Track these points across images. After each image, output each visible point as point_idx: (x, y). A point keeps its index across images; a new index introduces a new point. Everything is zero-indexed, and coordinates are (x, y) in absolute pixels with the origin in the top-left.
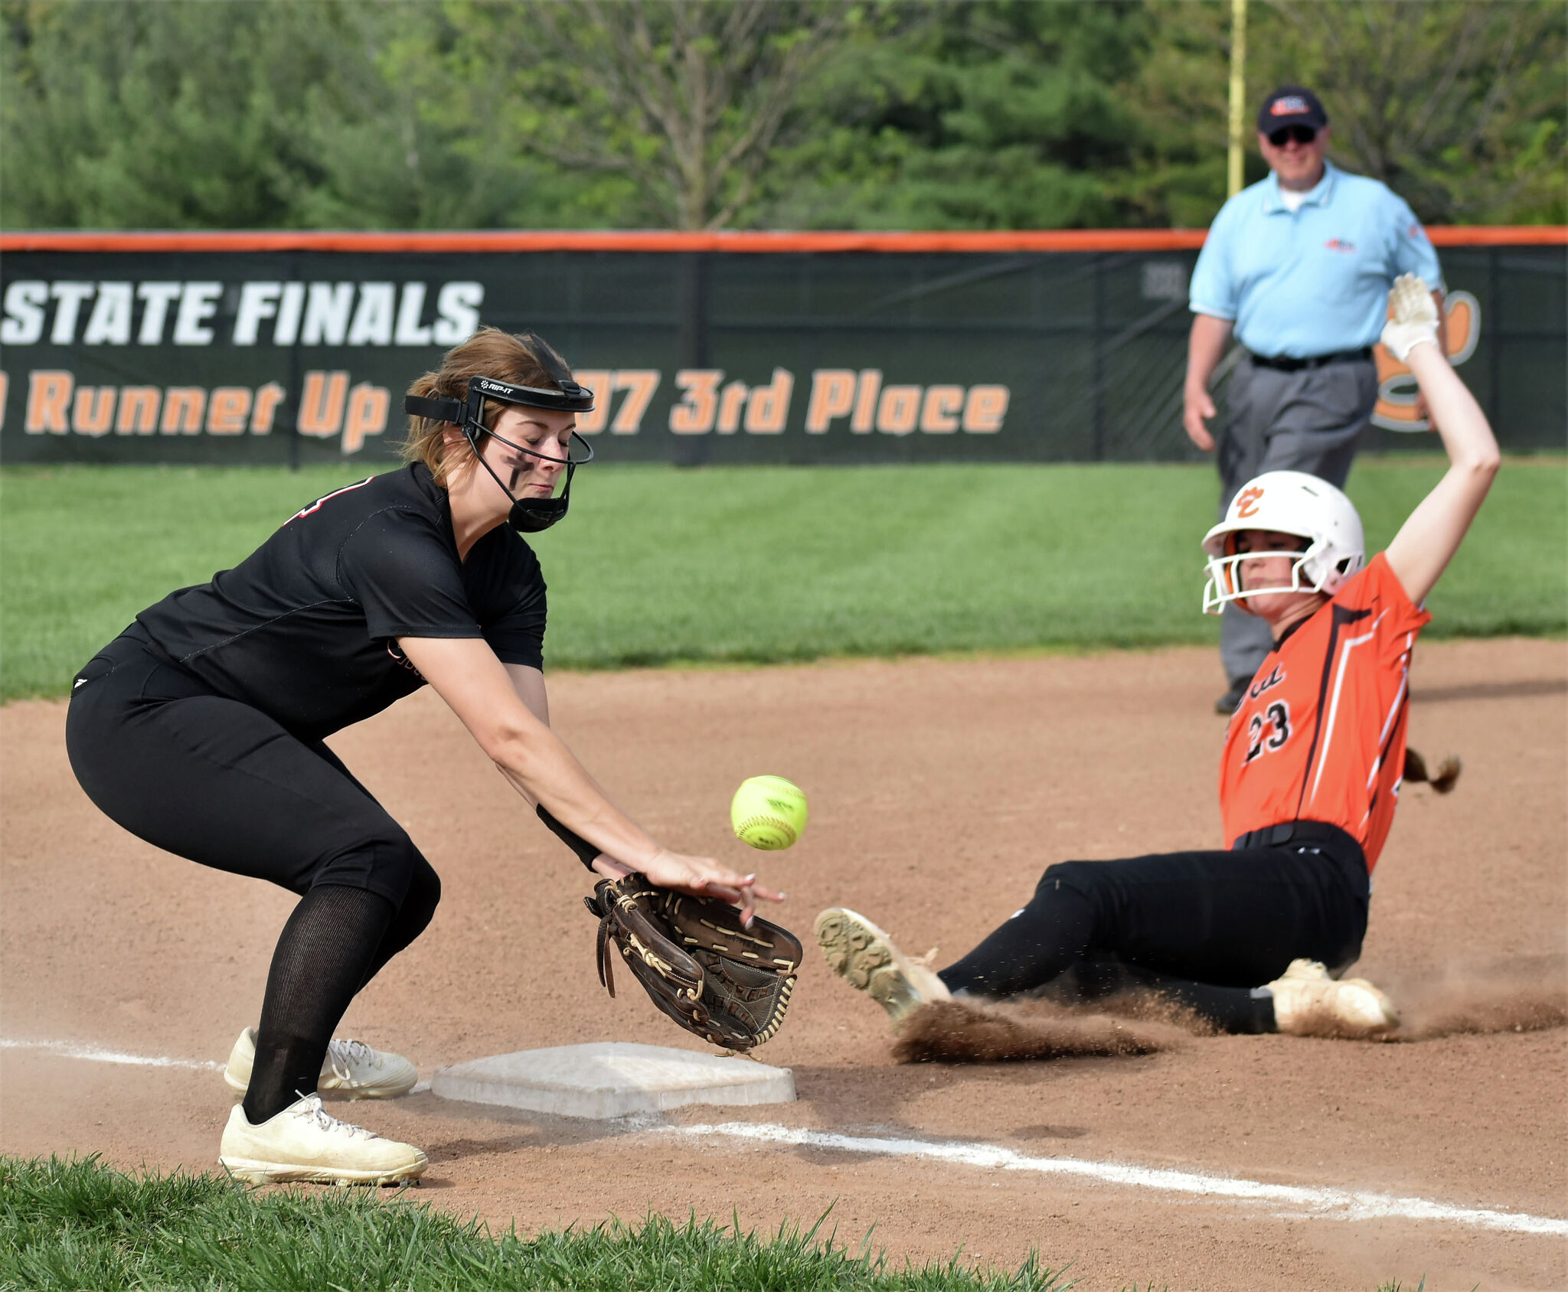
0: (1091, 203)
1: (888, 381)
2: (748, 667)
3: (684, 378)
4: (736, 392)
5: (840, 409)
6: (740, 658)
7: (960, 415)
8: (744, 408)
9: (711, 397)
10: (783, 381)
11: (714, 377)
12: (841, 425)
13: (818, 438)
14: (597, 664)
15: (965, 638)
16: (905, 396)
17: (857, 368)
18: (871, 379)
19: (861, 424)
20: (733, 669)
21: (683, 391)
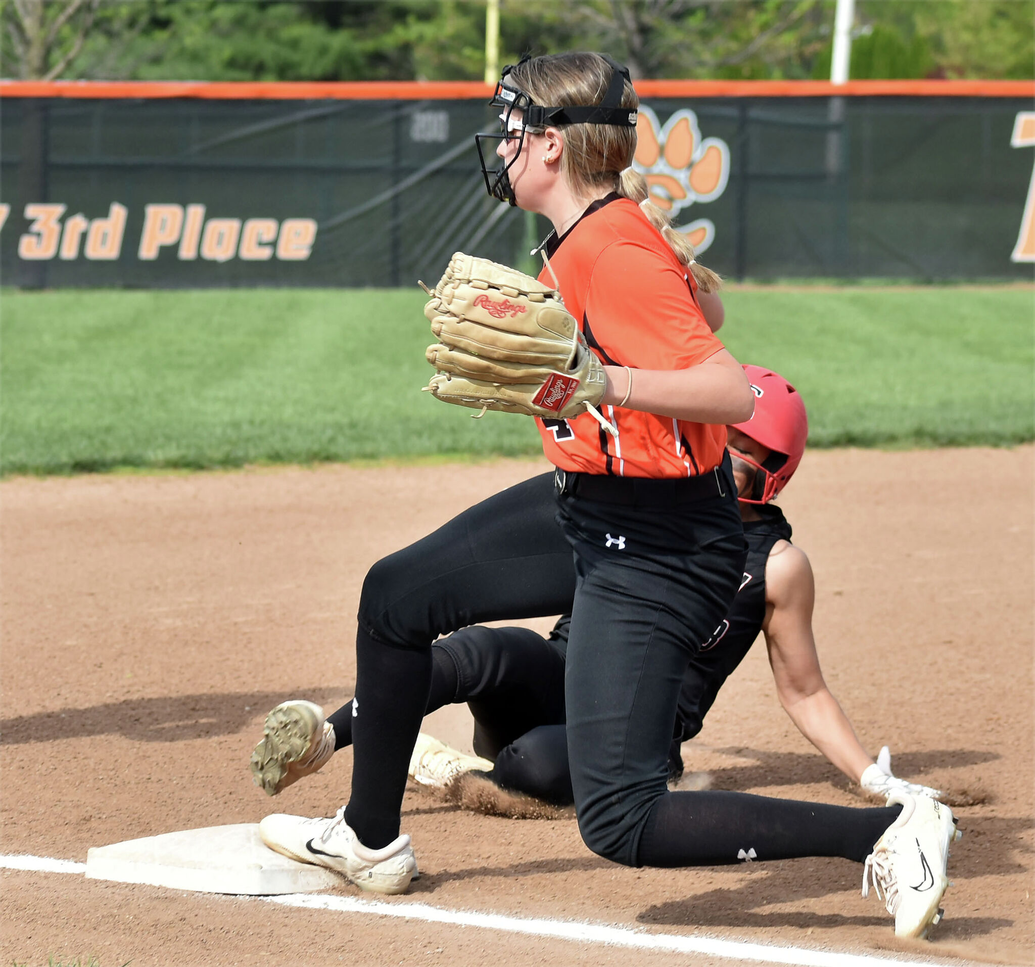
0: (346, 58)
1: (209, 215)
2: (184, 472)
3: (32, 211)
4: (78, 223)
5: (169, 239)
6: (175, 464)
7: (274, 244)
8: (84, 237)
9: (56, 227)
10: (118, 213)
11: (59, 209)
12: (169, 253)
13: (148, 263)
14: (52, 470)
15: (369, 447)
16: (227, 227)
17: (184, 203)
18: (196, 211)
19: (187, 253)
20: (172, 475)
21: (32, 222)
